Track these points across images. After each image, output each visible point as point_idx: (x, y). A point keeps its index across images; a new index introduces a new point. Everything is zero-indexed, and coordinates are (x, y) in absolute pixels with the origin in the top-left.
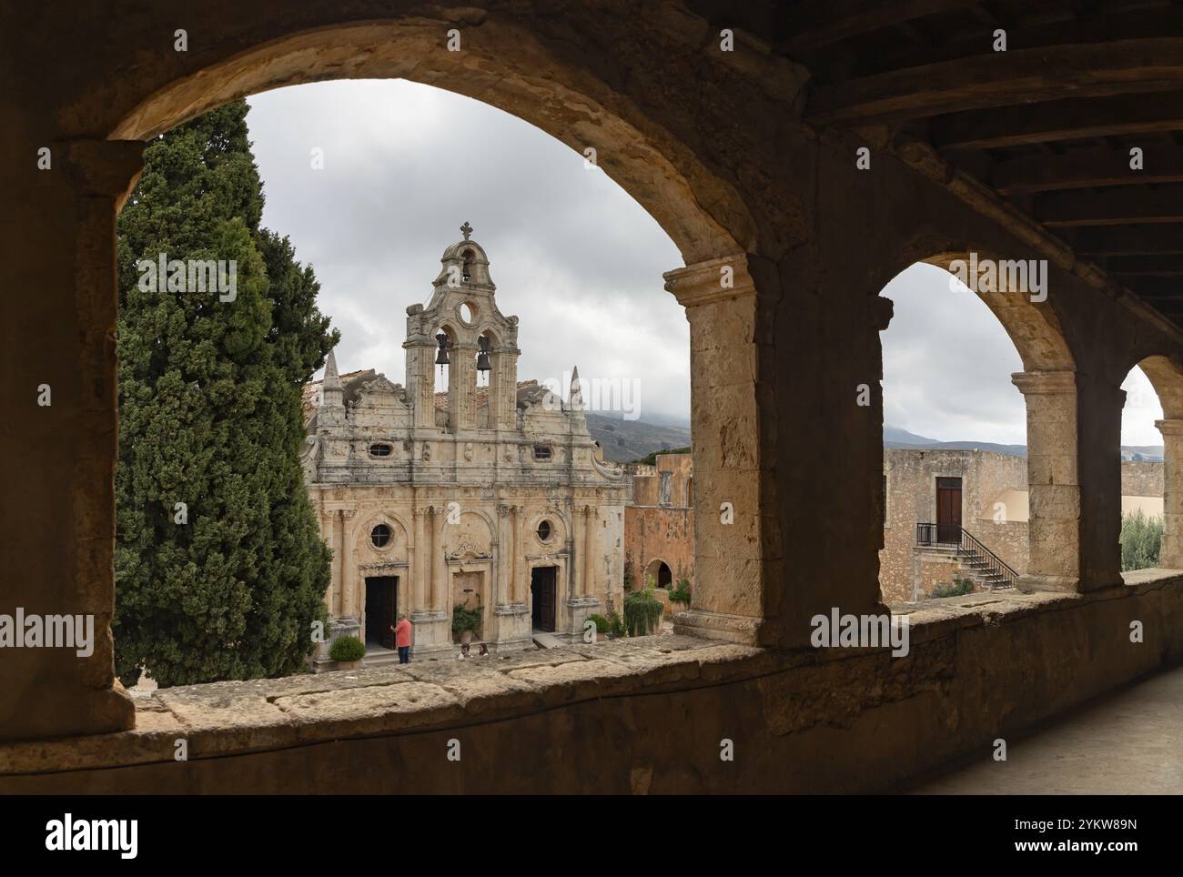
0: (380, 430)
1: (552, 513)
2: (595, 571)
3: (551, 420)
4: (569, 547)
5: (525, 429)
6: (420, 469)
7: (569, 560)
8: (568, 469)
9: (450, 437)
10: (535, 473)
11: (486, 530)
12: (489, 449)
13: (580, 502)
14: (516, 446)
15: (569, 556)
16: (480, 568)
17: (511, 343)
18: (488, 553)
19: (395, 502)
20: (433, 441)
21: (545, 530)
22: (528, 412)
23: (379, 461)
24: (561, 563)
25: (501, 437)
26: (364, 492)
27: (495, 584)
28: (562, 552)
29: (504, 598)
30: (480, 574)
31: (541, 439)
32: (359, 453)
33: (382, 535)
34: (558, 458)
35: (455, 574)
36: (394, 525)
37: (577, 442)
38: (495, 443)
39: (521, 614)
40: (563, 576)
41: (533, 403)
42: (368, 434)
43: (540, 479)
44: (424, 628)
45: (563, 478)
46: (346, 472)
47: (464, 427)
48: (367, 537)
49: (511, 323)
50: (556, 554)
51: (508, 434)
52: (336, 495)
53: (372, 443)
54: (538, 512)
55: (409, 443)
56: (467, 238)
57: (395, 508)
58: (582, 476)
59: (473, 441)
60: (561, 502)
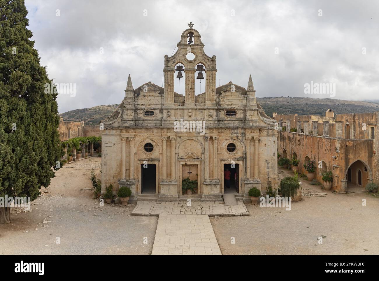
0: (149, 105)
1: (235, 140)
2: (259, 167)
3: (235, 98)
4: (244, 156)
5: (221, 103)
6: (165, 121)
7: (244, 161)
8: (244, 120)
9: (181, 107)
10: (226, 122)
11: (199, 147)
12: (202, 112)
13: (249, 135)
14: (215, 110)
15: (244, 160)
16: (196, 163)
17: (213, 67)
18: (200, 157)
19: (153, 134)
20: (172, 109)
21: (231, 148)
22: (222, 95)
23: (148, 118)
24: (240, 163)
25: (206, 107)
26: (140, 130)
27: (203, 170)
28: (240, 158)
29: (207, 176)
30: (197, 165)
31: (229, 107)
32: (139, 115)
33: (149, 148)
34: (240, 115)
35: (183, 165)
36: (153, 144)
37: (249, 108)
38: (204, 109)
39: (215, 185)
40: (241, 169)
41: (225, 91)
42: (144, 107)
43: (228, 125)
44: (165, 187)
45: (241, 124)
46: (132, 122)
47: (188, 103)
48: (142, 148)
49: (213, 60)
50: (237, 159)
51: (211, 105)
52: (126, 131)
53: (145, 111)
54: (227, 140)
55: (161, 110)
56: (191, 28)
57: (153, 137)
58: (251, 124)
59: (191, 109)
60: (239, 135)
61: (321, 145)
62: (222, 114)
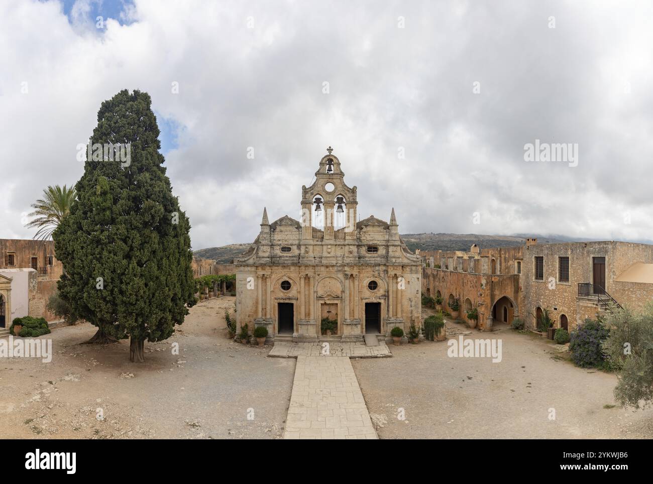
0: (286, 241)
1: (376, 277)
2: (402, 306)
3: (377, 234)
4: (386, 294)
5: (362, 238)
6: (303, 258)
7: (387, 299)
8: (387, 257)
9: (319, 243)
10: (367, 259)
11: (339, 285)
12: (342, 248)
13: (392, 272)
14: (355, 246)
15: (387, 298)
16: (336, 302)
17: (353, 199)
18: (340, 295)
19: (291, 272)
20: (310, 245)
21: (373, 285)
22: (363, 230)
23: (285, 254)
24: (382, 301)
25: (346, 242)
26: (276, 268)
27: (343, 309)
28: (382, 296)
29: (347, 316)
30: (337, 304)
31: (371, 243)
32: (276, 251)
33: (286, 286)
34: (382, 251)
35: (322, 304)
36: (291, 282)
37: (391, 244)
38: (344, 245)
39: (356, 325)
40: (383, 307)
41: (366, 226)
42: (280, 242)
43: (369, 262)
44: (303, 327)
45: (383, 261)
46: (268, 259)
47: (327, 238)
48: (279, 286)
49: (353, 191)
50: (379, 297)
51: (351, 241)
52: (262, 268)
53: (281, 246)
54: (368, 277)
55: (299, 246)
56: (330, 154)
57: (291, 274)
58: (394, 260)
59: (330, 245)
60: (381, 272)
61: (466, 281)
62: (363, 250)
